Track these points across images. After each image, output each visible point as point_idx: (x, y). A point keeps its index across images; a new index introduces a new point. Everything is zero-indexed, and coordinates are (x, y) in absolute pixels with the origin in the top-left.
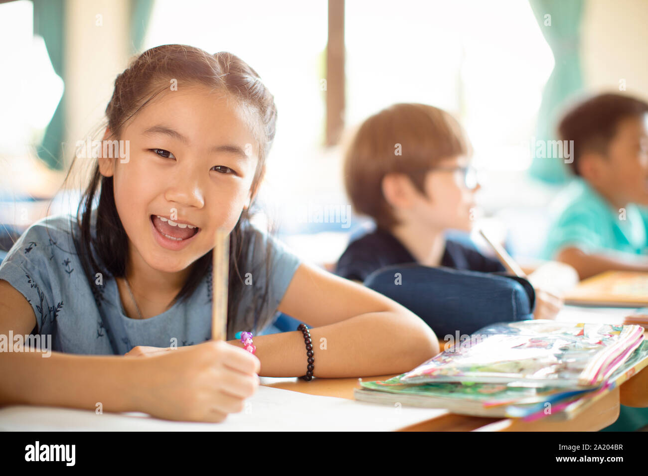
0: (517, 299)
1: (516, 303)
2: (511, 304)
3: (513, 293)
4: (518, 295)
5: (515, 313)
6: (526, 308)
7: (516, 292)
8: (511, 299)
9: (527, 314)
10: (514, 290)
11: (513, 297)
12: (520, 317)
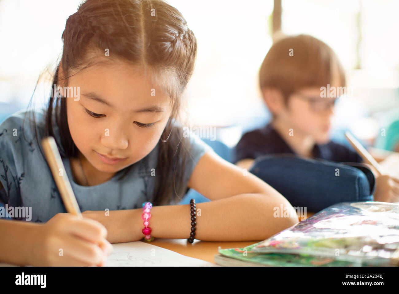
0: (359, 184)
1: (359, 187)
2: (355, 187)
3: (357, 179)
4: (361, 181)
5: (357, 195)
6: (367, 192)
7: (359, 179)
8: (354, 184)
9: (367, 196)
10: (357, 177)
11: (357, 182)
12: (362, 198)
